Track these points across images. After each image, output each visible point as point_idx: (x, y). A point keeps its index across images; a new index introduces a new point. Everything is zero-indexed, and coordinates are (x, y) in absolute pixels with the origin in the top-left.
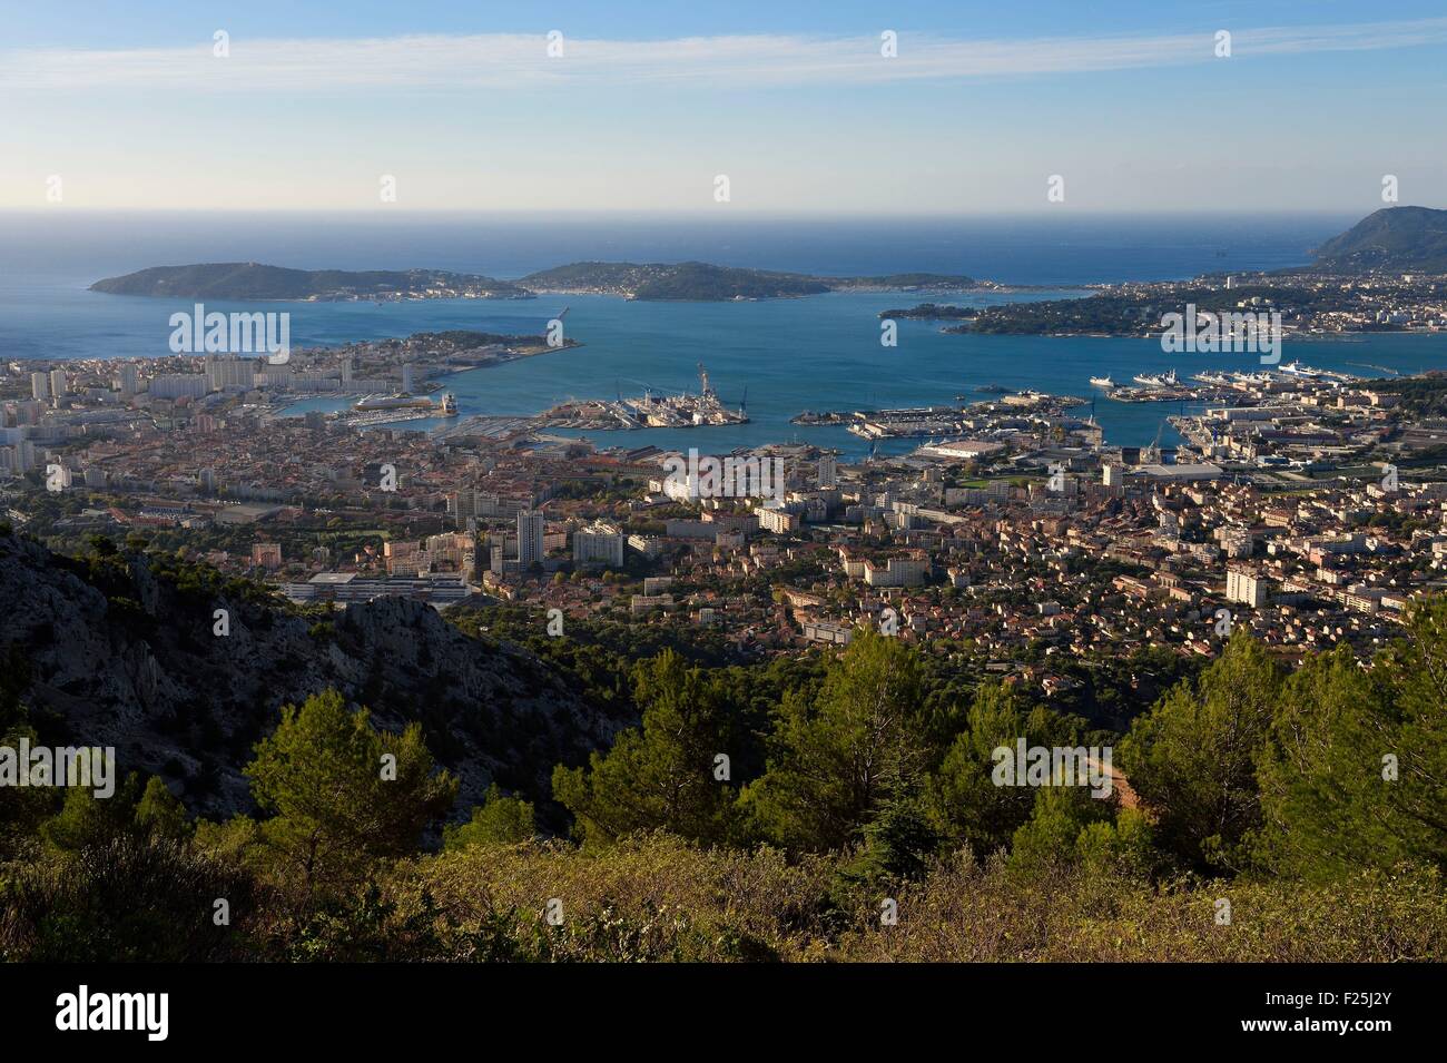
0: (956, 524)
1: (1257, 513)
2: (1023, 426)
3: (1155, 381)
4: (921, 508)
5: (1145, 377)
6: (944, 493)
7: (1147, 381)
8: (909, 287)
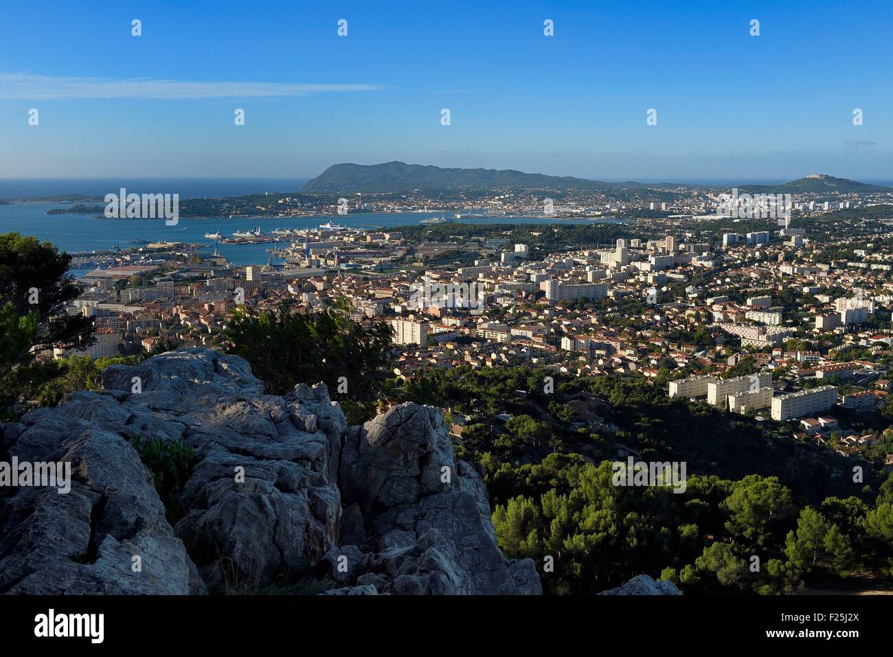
0: (136, 312)
1: (365, 291)
2: (169, 258)
3: (248, 234)
4: (101, 303)
5: (241, 232)
6: (118, 293)
7: (243, 235)
8: (66, 202)
